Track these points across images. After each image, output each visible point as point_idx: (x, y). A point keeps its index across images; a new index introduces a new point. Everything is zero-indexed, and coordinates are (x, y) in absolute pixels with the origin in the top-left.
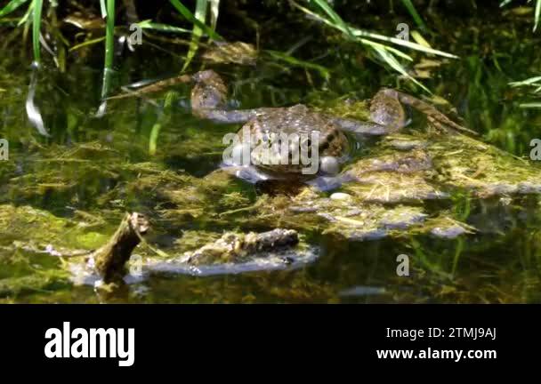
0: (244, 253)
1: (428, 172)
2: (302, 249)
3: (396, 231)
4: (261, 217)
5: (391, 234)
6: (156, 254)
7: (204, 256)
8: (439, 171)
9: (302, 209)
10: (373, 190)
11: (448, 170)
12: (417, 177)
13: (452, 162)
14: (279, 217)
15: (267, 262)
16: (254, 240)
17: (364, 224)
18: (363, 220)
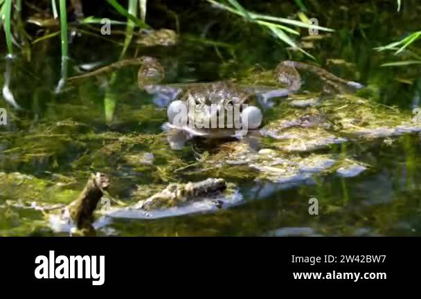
1: (325, 124)
7: (153, 203)
9: (236, 163)
10: (291, 144)
11: (340, 121)
12: (319, 129)
13: (341, 115)
16: (191, 188)
17: (287, 171)
18: (285, 168)
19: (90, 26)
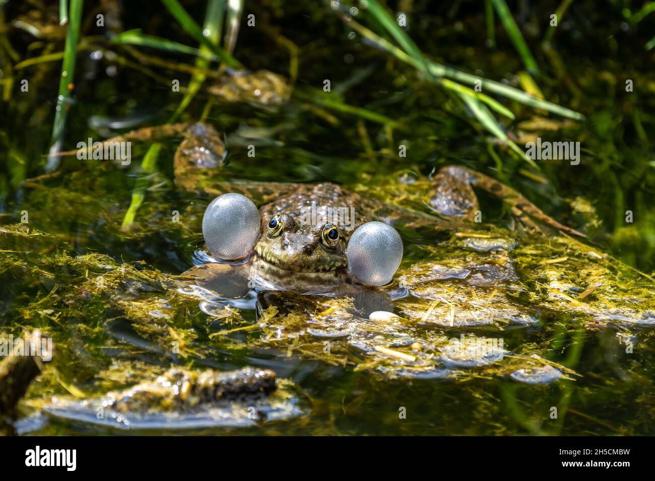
0: (194, 400)
1: (513, 287)
2: (281, 400)
3: (463, 373)
4: (263, 340)
5: (454, 376)
6: (67, 393)
7: (136, 400)
8: (531, 286)
9: (326, 334)
10: (431, 309)
11: (545, 286)
12: (495, 292)
13: (552, 274)
14: (291, 341)
15: (226, 415)
16: (211, 382)
17: (416, 360)
18: (416, 354)
19: (128, 49)
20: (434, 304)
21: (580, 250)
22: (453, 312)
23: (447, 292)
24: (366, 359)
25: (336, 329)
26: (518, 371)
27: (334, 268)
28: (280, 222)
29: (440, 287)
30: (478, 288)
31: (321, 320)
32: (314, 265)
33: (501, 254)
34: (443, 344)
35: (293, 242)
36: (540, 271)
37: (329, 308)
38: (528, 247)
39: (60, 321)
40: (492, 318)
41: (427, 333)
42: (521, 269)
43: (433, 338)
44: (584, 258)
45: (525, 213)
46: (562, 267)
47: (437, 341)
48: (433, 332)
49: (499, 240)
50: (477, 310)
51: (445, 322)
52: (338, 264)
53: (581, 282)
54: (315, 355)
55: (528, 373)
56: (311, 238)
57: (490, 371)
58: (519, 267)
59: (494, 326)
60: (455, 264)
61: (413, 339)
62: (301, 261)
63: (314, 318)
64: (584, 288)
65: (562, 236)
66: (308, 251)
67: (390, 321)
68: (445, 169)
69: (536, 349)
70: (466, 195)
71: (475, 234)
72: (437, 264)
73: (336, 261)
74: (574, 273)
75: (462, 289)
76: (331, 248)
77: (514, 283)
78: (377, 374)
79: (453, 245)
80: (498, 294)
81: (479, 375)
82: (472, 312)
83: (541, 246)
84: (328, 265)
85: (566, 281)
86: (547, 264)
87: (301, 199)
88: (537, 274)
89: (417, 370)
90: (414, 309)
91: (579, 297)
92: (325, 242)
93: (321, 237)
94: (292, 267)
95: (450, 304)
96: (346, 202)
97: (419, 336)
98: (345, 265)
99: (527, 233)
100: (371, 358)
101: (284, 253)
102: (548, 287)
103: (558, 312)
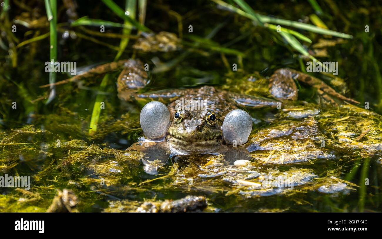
1: (318, 137)
3: (290, 190)
5: (285, 193)
9: (209, 176)
10: (270, 155)
11: (336, 135)
12: (308, 142)
17: (261, 186)
18: (261, 182)
20: (272, 152)
21: (356, 111)
22: (283, 156)
23: (279, 145)
24: (232, 188)
25: (214, 173)
26: (322, 187)
27: (216, 137)
28: (181, 114)
29: (275, 142)
30: (297, 140)
31: (205, 168)
32: (204, 137)
33: (310, 119)
34: (277, 175)
35: (190, 125)
36: (333, 126)
37: (209, 161)
38: (326, 113)
39: (58, 181)
40: (306, 157)
41: (268, 169)
42: (322, 126)
43: (271, 172)
44: (359, 116)
45: (325, 93)
46: (346, 123)
47: (274, 174)
48: (271, 168)
49: (309, 111)
50: (297, 153)
51: (278, 162)
52: (218, 135)
53: (357, 130)
54: (204, 188)
55: (327, 187)
56: (200, 121)
57: (306, 188)
58: (321, 125)
59: (308, 161)
60: (283, 128)
61: (259, 173)
62: (196, 135)
63: (201, 168)
64: (359, 134)
65: (346, 104)
66: (199, 129)
67: (246, 165)
68: (277, 71)
69: (335, 173)
70: (290, 85)
71: (295, 108)
72: (273, 129)
73: (216, 133)
74: (353, 125)
75: (288, 142)
76: (212, 126)
77: (319, 135)
78: (239, 196)
79: (282, 117)
80: (310, 143)
81: (299, 191)
82: (294, 155)
83: (334, 112)
84: (212, 136)
85: (349, 131)
86: (337, 122)
87: (192, 97)
88: (331, 128)
89: (262, 192)
90: (260, 156)
91: (357, 139)
92: (208, 123)
93: (206, 120)
94: (191, 139)
95: (281, 151)
96: (218, 96)
97: (263, 172)
98: (222, 135)
99: (326, 104)
100: (235, 187)
101: (186, 132)
102: (338, 135)
103: (345, 149)
